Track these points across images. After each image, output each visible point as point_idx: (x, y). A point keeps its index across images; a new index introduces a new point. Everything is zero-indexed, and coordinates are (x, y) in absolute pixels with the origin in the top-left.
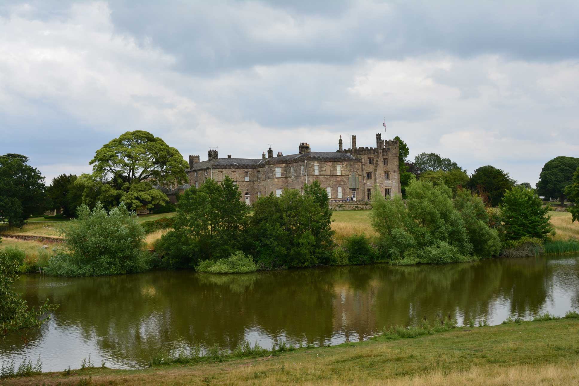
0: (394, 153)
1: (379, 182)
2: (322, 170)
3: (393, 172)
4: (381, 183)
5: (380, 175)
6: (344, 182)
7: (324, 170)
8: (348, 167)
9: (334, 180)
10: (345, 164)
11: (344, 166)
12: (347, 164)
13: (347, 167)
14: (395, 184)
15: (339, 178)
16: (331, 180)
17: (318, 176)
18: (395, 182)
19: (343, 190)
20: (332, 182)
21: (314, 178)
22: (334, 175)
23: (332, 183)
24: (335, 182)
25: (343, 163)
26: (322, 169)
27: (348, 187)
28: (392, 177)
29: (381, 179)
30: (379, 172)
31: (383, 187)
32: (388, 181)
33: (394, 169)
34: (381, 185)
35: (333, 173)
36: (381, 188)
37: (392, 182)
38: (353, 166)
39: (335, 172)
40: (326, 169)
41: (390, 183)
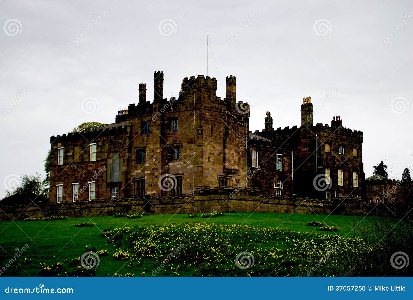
0: (190, 104)
1: (149, 168)
2: (68, 156)
3: (188, 143)
4: (153, 169)
5: (152, 154)
7: (71, 156)
8: (107, 145)
9: (84, 171)
10: (102, 141)
11: (100, 144)
12: (104, 141)
13: (105, 145)
14: (191, 166)
15: (91, 166)
16: (79, 172)
17: (62, 167)
18: (191, 164)
19: (98, 186)
20: (80, 174)
21: (56, 171)
22: (84, 162)
23: (81, 176)
24: (85, 174)
26: (68, 154)
27: (103, 182)
28: (185, 154)
29: (154, 160)
30: (152, 147)
31: (157, 175)
32: (176, 163)
33: (190, 137)
34: (154, 173)
35: (83, 159)
36: (153, 178)
37: (184, 163)
38: (115, 142)
39: (86, 156)
40: (73, 153)
41: (181, 166)
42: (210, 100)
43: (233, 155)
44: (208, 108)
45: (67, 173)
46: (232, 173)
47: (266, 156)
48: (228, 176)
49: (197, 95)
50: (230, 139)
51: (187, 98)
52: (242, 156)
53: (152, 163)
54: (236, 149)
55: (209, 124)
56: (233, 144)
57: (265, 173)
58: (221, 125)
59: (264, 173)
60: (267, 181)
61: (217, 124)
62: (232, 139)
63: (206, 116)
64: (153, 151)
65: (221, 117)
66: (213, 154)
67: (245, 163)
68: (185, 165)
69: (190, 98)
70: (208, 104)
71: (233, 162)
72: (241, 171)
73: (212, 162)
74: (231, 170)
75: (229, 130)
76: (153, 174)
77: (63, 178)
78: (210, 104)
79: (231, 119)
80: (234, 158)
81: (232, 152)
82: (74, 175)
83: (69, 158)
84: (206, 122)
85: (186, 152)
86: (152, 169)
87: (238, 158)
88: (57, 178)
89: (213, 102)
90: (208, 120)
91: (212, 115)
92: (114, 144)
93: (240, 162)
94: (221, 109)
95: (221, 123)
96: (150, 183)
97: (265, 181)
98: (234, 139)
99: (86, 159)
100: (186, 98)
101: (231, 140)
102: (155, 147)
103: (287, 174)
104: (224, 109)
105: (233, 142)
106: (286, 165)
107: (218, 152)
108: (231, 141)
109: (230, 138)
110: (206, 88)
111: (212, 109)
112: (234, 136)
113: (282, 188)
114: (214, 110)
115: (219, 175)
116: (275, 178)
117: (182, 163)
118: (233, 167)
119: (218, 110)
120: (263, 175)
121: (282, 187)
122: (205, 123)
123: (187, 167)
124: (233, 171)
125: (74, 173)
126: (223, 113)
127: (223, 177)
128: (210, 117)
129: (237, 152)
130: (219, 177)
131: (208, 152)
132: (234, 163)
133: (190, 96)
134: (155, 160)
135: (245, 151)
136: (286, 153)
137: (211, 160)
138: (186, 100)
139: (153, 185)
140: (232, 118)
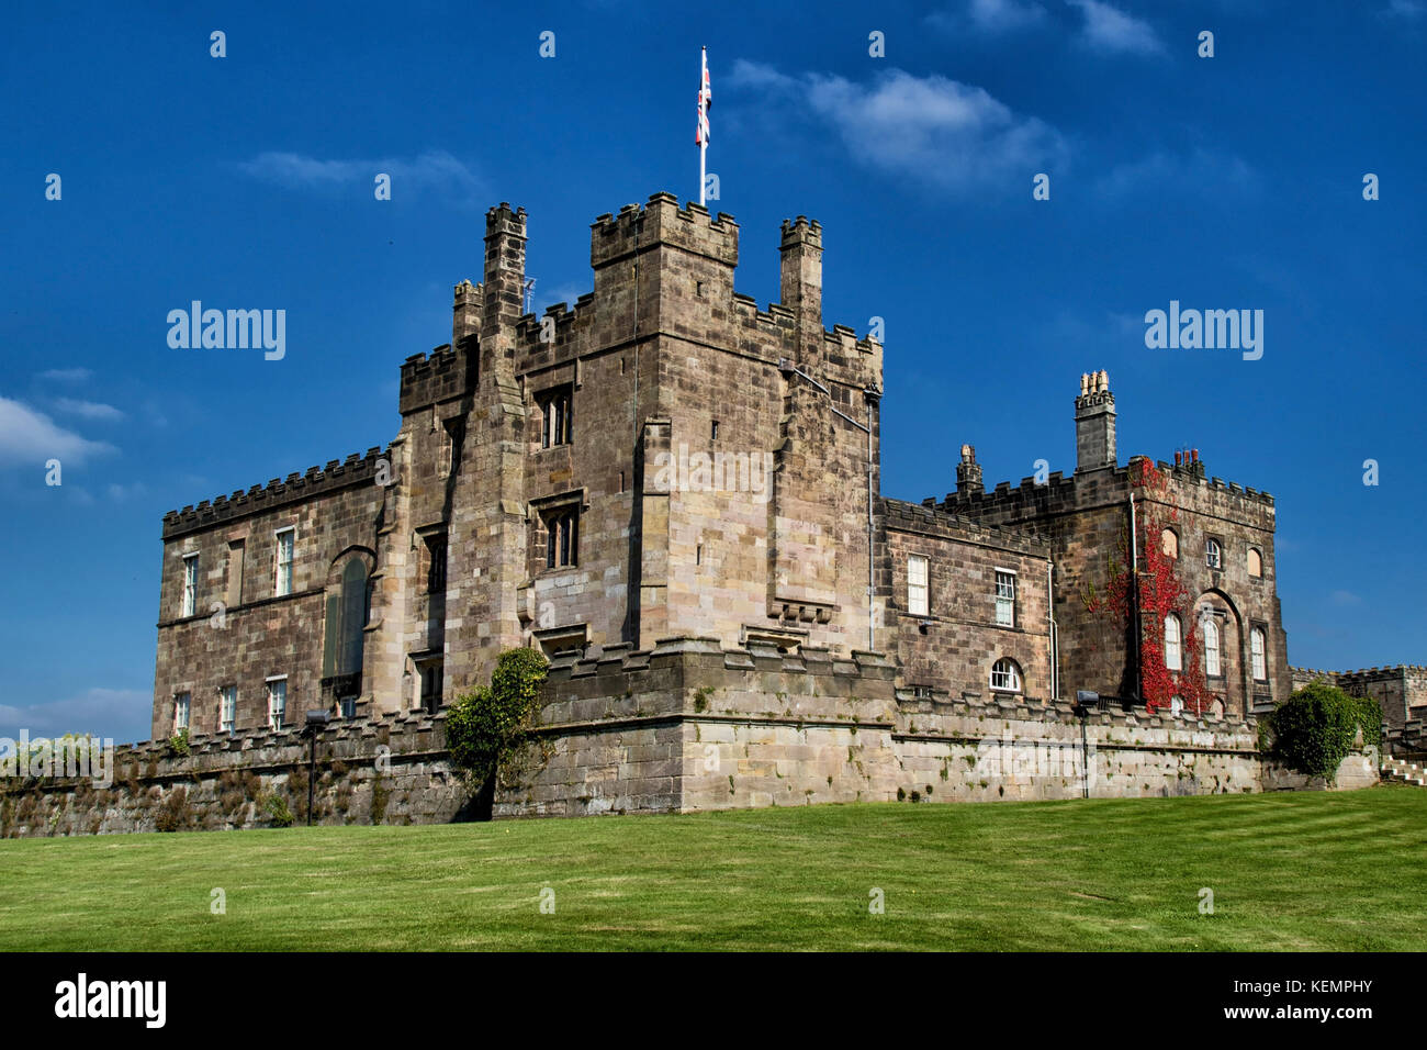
0: (621, 320)
1: (458, 608)
2: (211, 583)
5: (470, 547)
6: (300, 638)
7: (220, 581)
8: (329, 528)
9: (254, 638)
10: (313, 514)
11: (308, 525)
12: (320, 513)
13: (321, 531)
15: (275, 615)
16: (239, 641)
17: (191, 626)
20: (242, 647)
21: (175, 642)
22: (257, 602)
23: (245, 658)
24: (258, 646)
25: (304, 508)
26: (211, 575)
27: (313, 675)
28: (598, 535)
29: (477, 572)
30: (468, 518)
31: (487, 635)
32: (564, 581)
33: (619, 459)
34: (476, 627)
35: (255, 590)
36: (471, 646)
37: (595, 577)
38: (355, 512)
39: (262, 578)
40: (226, 571)
41: (580, 590)
42: (706, 301)
43: (812, 541)
44: (698, 335)
45: (205, 646)
46: (809, 620)
47: (960, 575)
48: (791, 633)
49: (647, 278)
50: (798, 476)
51: (609, 297)
52: (853, 550)
53: (468, 584)
54: (827, 518)
55: (698, 406)
56: (809, 495)
57: (954, 637)
58: (756, 415)
59: (951, 634)
60: (964, 667)
61: (738, 407)
62: (806, 475)
63: (687, 370)
64: (474, 533)
65: (755, 382)
66: (720, 535)
67: (865, 580)
68: (596, 585)
69: (619, 295)
70: (696, 318)
71: (809, 570)
72: (847, 610)
73: (714, 568)
74: (803, 604)
75: (792, 434)
76: (473, 631)
77: (192, 666)
78: (706, 321)
79: (802, 391)
80: (817, 557)
81: (807, 529)
82: (223, 652)
83: (214, 588)
84: (687, 393)
85: (601, 529)
86: (468, 610)
87: (831, 554)
88: (176, 668)
89: (717, 314)
90: (693, 388)
91: (714, 369)
92: (350, 522)
93: (845, 574)
94: (754, 348)
95: (757, 405)
96: (462, 671)
97: (955, 664)
98: (813, 475)
99: (264, 587)
100: (606, 300)
101: (803, 479)
102: (480, 514)
103: (1032, 638)
104: (772, 348)
105: (808, 488)
106: (1030, 606)
107: (742, 529)
108: (803, 485)
109: (796, 469)
110: (683, 250)
111: (711, 343)
112: (813, 461)
113: (1018, 689)
114: (723, 346)
115: (749, 628)
116: (990, 653)
117: (585, 577)
118: (811, 595)
119: (742, 347)
120: (949, 643)
121: (1015, 687)
122: (679, 399)
123: (604, 593)
124: (810, 611)
125: (225, 646)
126: (763, 362)
127: (765, 634)
128: (706, 375)
129: (828, 531)
130: (748, 633)
131: (698, 524)
132: (818, 573)
133: (619, 289)
134: (482, 571)
135: (865, 530)
136: (1027, 567)
137: (707, 560)
138: (605, 307)
139: (470, 679)
140: (806, 389)
